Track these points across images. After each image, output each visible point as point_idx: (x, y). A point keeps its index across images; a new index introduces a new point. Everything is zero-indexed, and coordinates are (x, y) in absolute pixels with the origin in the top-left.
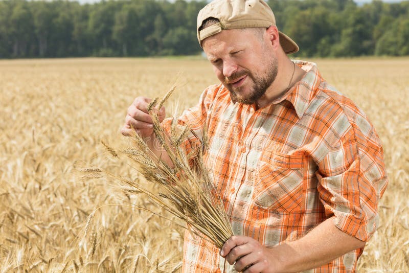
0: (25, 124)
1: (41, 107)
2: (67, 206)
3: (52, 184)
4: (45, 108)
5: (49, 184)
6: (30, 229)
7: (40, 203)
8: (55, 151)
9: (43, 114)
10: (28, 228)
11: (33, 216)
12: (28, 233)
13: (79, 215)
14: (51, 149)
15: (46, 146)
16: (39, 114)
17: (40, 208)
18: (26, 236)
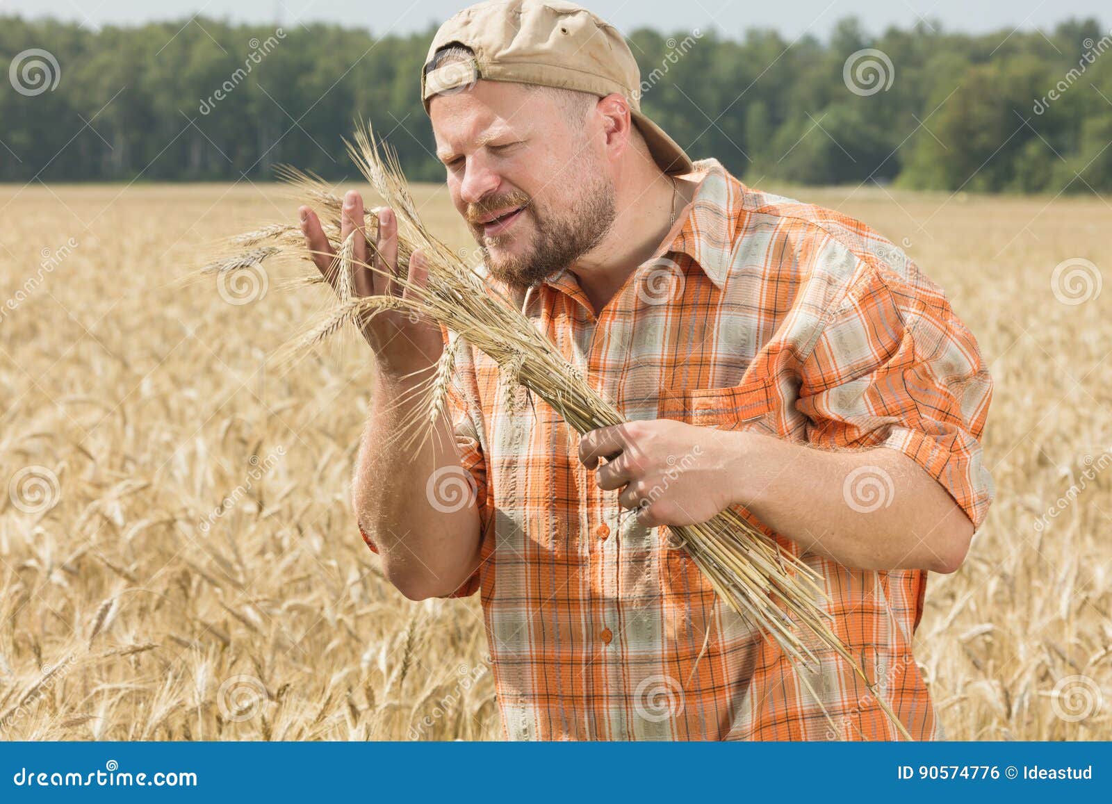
0: (222, 347)
1: (263, 308)
2: (329, 558)
3: (287, 501)
4: (274, 308)
5: (282, 500)
6: (233, 614)
7: (258, 548)
8: (300, 418)
9: (267, 325)
10: (229, 610)
11: (241, 579)
12: (226, 624)
13: (363, 581)
14: (289, 413)
15: (277, 405)
16: (257, 325)
17: (258, 563)
18: (222, 632)
